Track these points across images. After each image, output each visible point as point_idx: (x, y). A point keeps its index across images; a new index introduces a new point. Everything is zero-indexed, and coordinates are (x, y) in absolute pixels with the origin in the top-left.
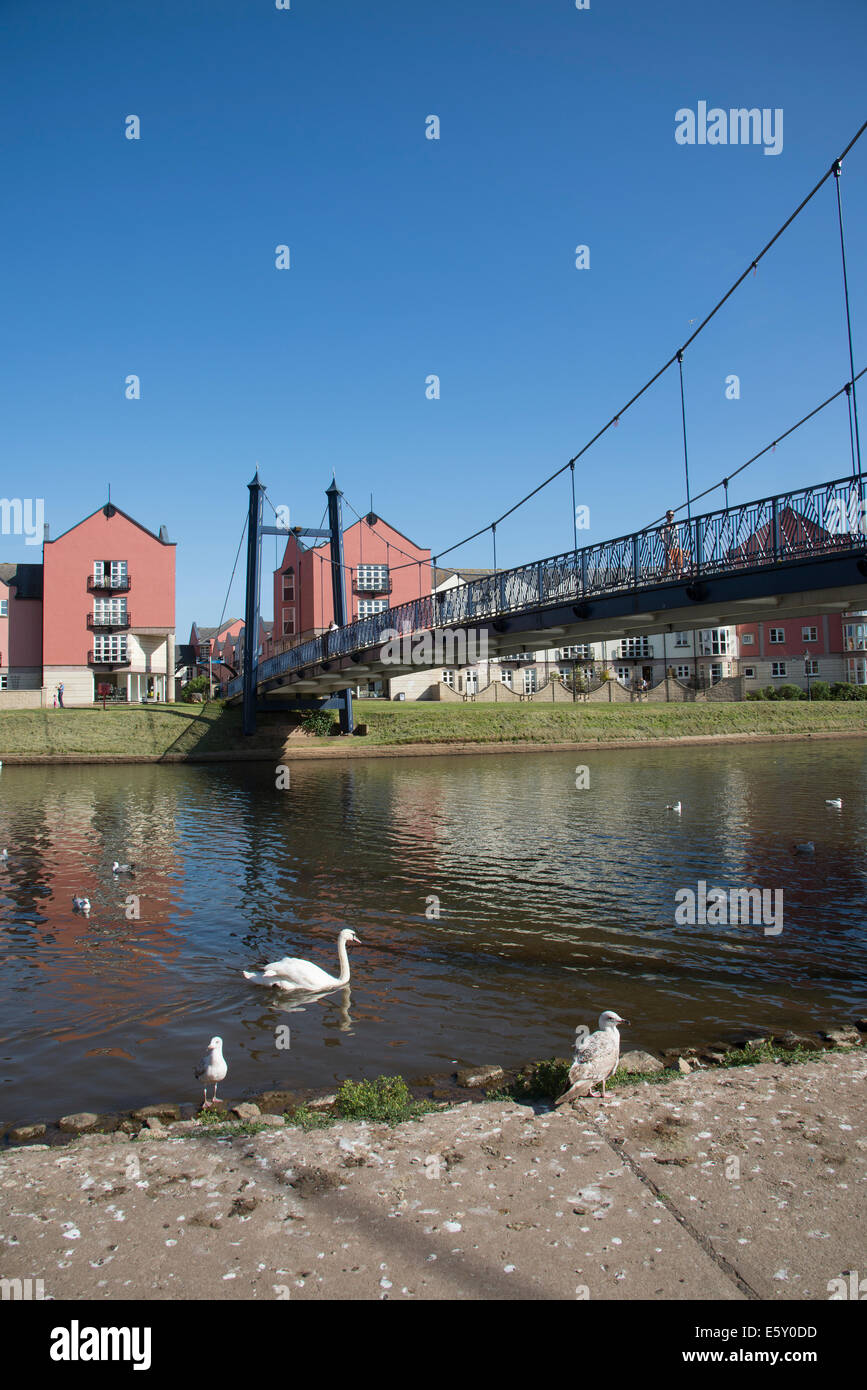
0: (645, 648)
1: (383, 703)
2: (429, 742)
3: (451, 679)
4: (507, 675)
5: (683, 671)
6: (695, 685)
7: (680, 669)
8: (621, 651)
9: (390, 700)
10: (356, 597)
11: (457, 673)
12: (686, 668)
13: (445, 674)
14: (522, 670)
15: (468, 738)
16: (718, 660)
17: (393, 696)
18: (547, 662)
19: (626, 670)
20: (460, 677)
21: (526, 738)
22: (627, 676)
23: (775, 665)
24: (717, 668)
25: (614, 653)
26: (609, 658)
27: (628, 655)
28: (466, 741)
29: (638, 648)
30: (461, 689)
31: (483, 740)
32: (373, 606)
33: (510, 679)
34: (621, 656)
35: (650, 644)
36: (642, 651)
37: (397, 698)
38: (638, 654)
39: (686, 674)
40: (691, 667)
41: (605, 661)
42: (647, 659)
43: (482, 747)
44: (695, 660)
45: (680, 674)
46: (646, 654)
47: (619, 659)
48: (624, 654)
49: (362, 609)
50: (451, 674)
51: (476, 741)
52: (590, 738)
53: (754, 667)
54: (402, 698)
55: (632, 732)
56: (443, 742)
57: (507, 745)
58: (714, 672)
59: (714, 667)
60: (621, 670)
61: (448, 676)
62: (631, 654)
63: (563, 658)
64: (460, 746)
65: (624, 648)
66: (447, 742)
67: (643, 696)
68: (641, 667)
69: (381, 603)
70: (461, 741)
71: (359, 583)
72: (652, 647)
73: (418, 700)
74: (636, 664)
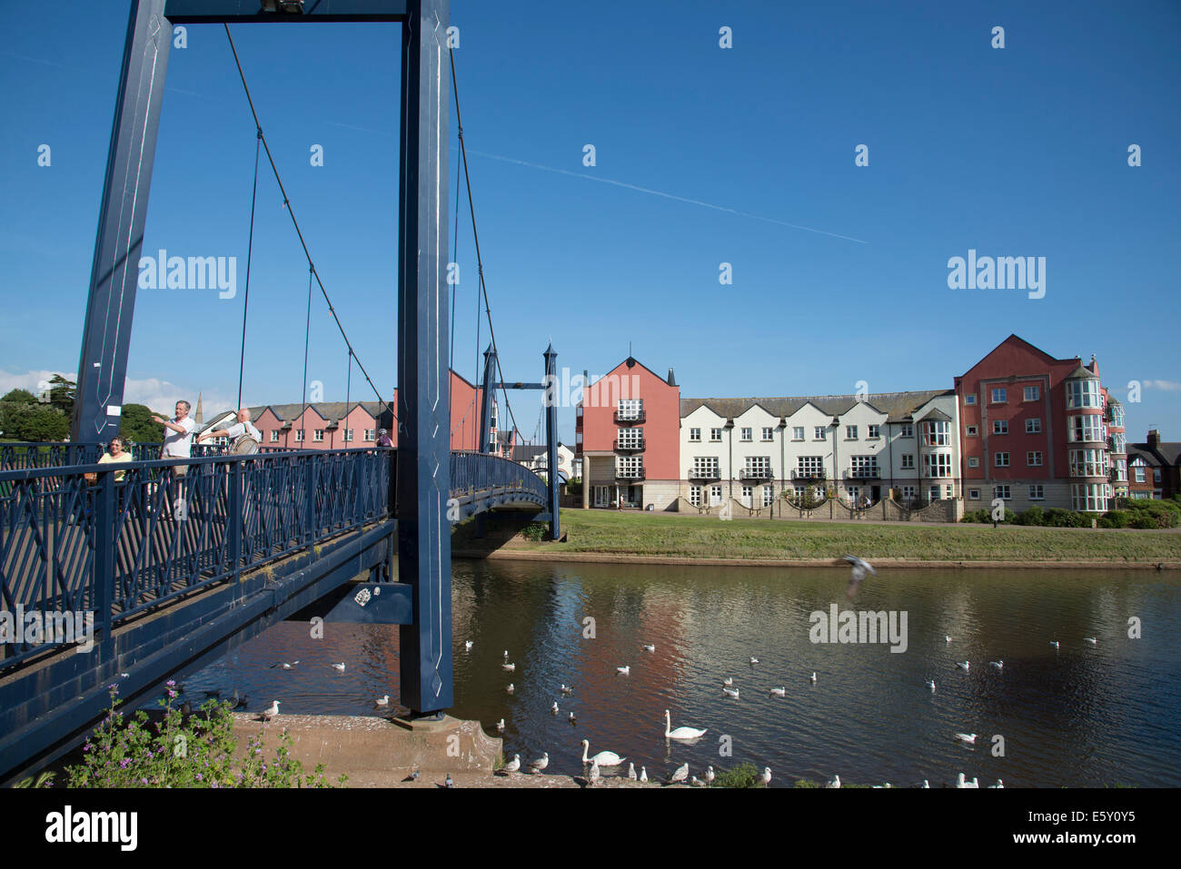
0: (874, 469)
1: (637, 513)
2: (599, 551)
3: (698, 494)
4: (747, 491)
5: (909, 491)
6: (918, 505)
7: (906, 489)
8: (851, 472)
9: (642, 509)
10: (616, 426)
11: (703, 488)
12: (912, 489)
13: (693, 489)
14: (761, 487)
15: (631, 550)
16: (937, 482)
17: (644, 506)
18: (783, 481)
19: (856, 489)
20: (706, 492)
21: (679, 553)
22: (856, 494)
23: (1000, 488)
24: (936, 489)
25: (844, 473)
26: (840, 477)
27: (858, 476)
28: (628, 552)
29: (867, 469)
30: (706, 502)
31: (643, 552)
32: (631, 433)
33: (750, 494)
34: (851, 476)
35: (878, 465)
36: (871, 472)
37: (648, 509)
38: (867, 474)
39: (912, 494)
40: (916, 487)
41: (836, 481)
42: (874, 479)
43: (642, 558)
44: (919, 481)
45: (906, 494)
46: (874, 474)
47: (849, 479)
48: (854, 474)
49: (622, 436)
50: (698, 489)
51: (637, 552)
52: (736, 555)
53: (978, 489)
54: (651, 509)
55: (779, 551)
56: (611, 552)
57: (662, 558)
58: (933, 494)
59: (933, 488)
60: (851, 489)
61: (695, 491)
62: (861, 474)
63: (798, 476)
64: (624, 556)
65: (854, 469)
66: (614, 552)
67: (861, 514)
68: (870, 487)
69: (637, 430)
70: (625, 552)
71: (619, 415)
72: (879, 468)
73: (666, 510)
74: (864, 484)
